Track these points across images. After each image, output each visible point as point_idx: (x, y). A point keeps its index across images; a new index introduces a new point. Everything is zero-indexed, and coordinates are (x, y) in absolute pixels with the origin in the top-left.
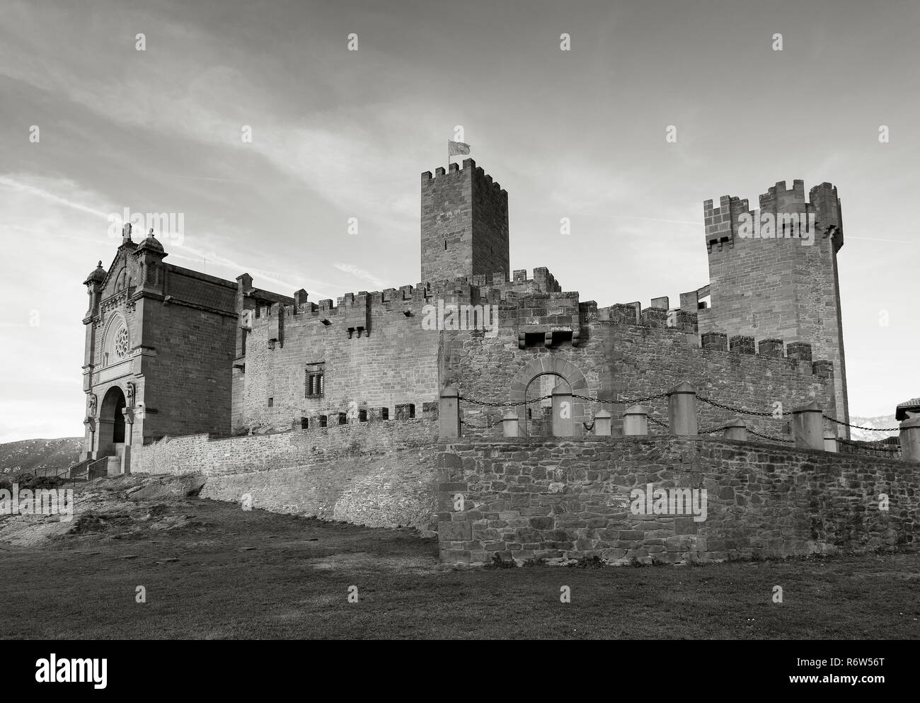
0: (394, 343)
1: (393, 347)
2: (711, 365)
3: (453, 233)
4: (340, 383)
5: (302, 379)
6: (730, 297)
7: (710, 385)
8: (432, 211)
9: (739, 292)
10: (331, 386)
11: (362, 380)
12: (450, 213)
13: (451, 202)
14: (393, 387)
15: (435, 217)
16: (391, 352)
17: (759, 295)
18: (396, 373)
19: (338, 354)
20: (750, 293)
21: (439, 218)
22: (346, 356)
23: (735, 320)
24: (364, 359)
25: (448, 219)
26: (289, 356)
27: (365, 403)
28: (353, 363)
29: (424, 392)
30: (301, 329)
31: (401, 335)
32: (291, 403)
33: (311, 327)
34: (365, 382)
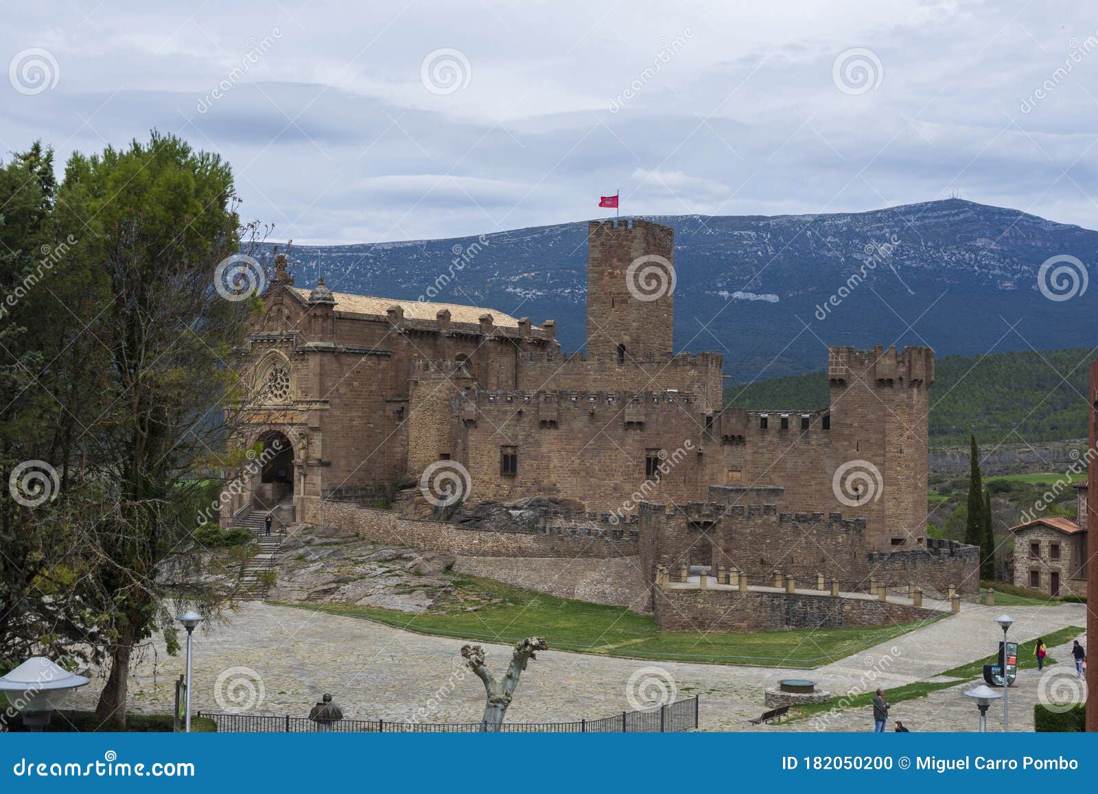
0: (580, 435)
1: (579, 439)
2: (782, 531)
3: (620, 293)
4: (532, 466)
5: (497, 457)
6: (843, 424)
7: (781, 541)
8: (599, 265)
9: (849, 422)
10: (525, 466)
11: (552, 466)
12: (617, 271)
13: (620, 260)
14: (579, 473)
16: (578, 443)
17: (862, 427)
18: (582, 461)
19: (530, 440)
20: (856, 424)
21: (606, 274)
22: (538, 444)
23: (845, 443)
24: (553, 447)
25: (616, 277)
26: (484, 435)
27: (555, 485)
28: (544, 449)
29: (605, 480)
30: (495, 413)
31: (587, 429)
32: (486, 478)
33: (505, 412)
34: (555, 467)
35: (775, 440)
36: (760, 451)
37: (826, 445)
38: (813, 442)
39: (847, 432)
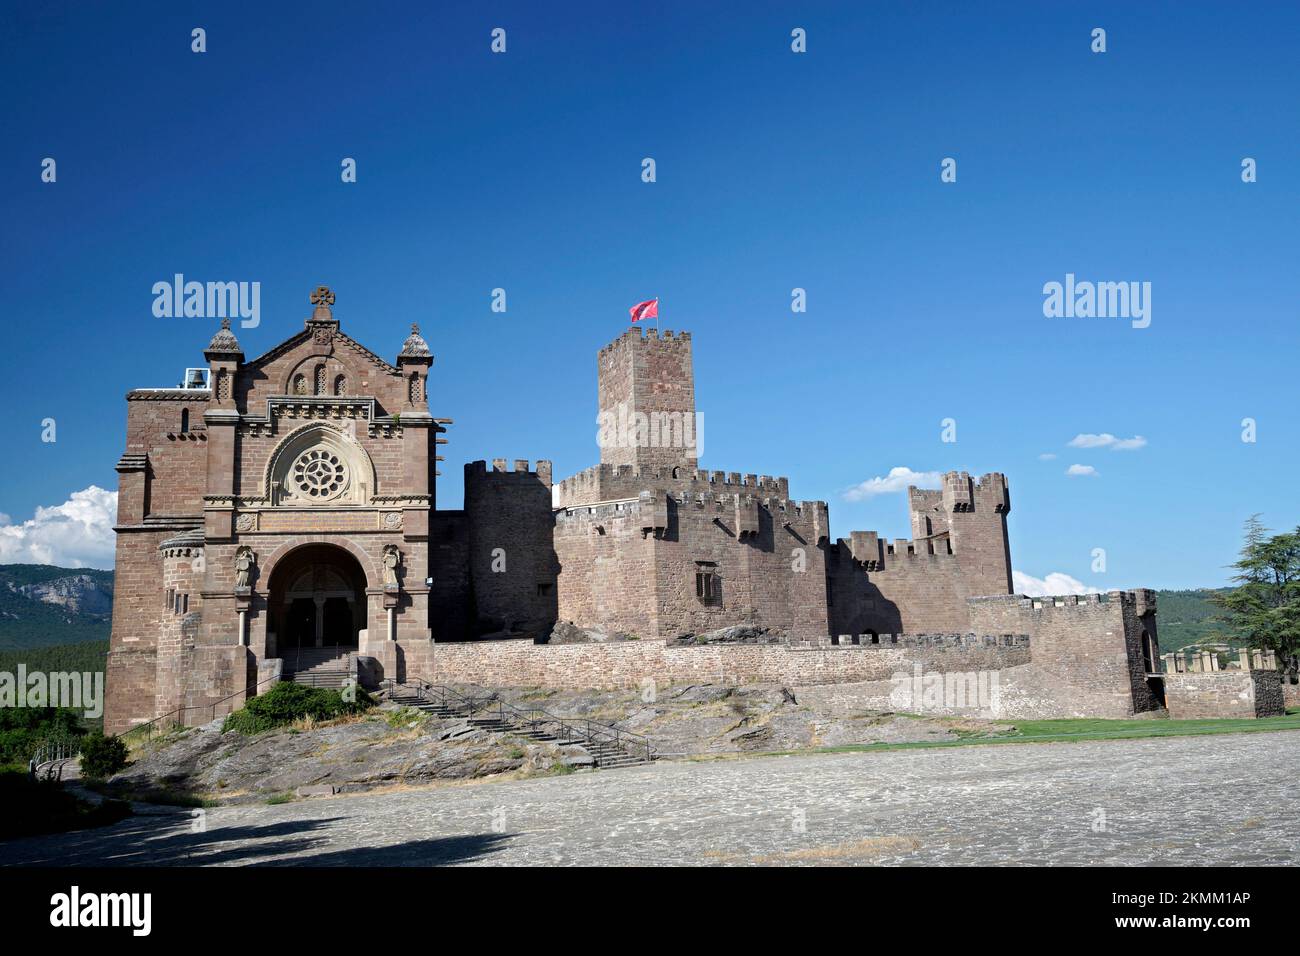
5: (691, 577)
6: (968, 549)
9: (973, 547)
10: (723, 588)
12: (669, 385)
13: (670, 373)
15: (651, 384)
16: (774, 560)
17: (984, 552)
18: (779, 582)
19: (727, 555)
20: (979, 549)
21: (656, 386)
22: (735, 560)
23: (972, 567)
24: (753, 565)
25: (666, 391)
26: (673, 548)
27: (754, 611)
28: (743, 568)
34: (755, 589)
35: (906, 565)
36: (892, 577)
37: (956, 570)
38: (943, 567)
39: (972, 557)
